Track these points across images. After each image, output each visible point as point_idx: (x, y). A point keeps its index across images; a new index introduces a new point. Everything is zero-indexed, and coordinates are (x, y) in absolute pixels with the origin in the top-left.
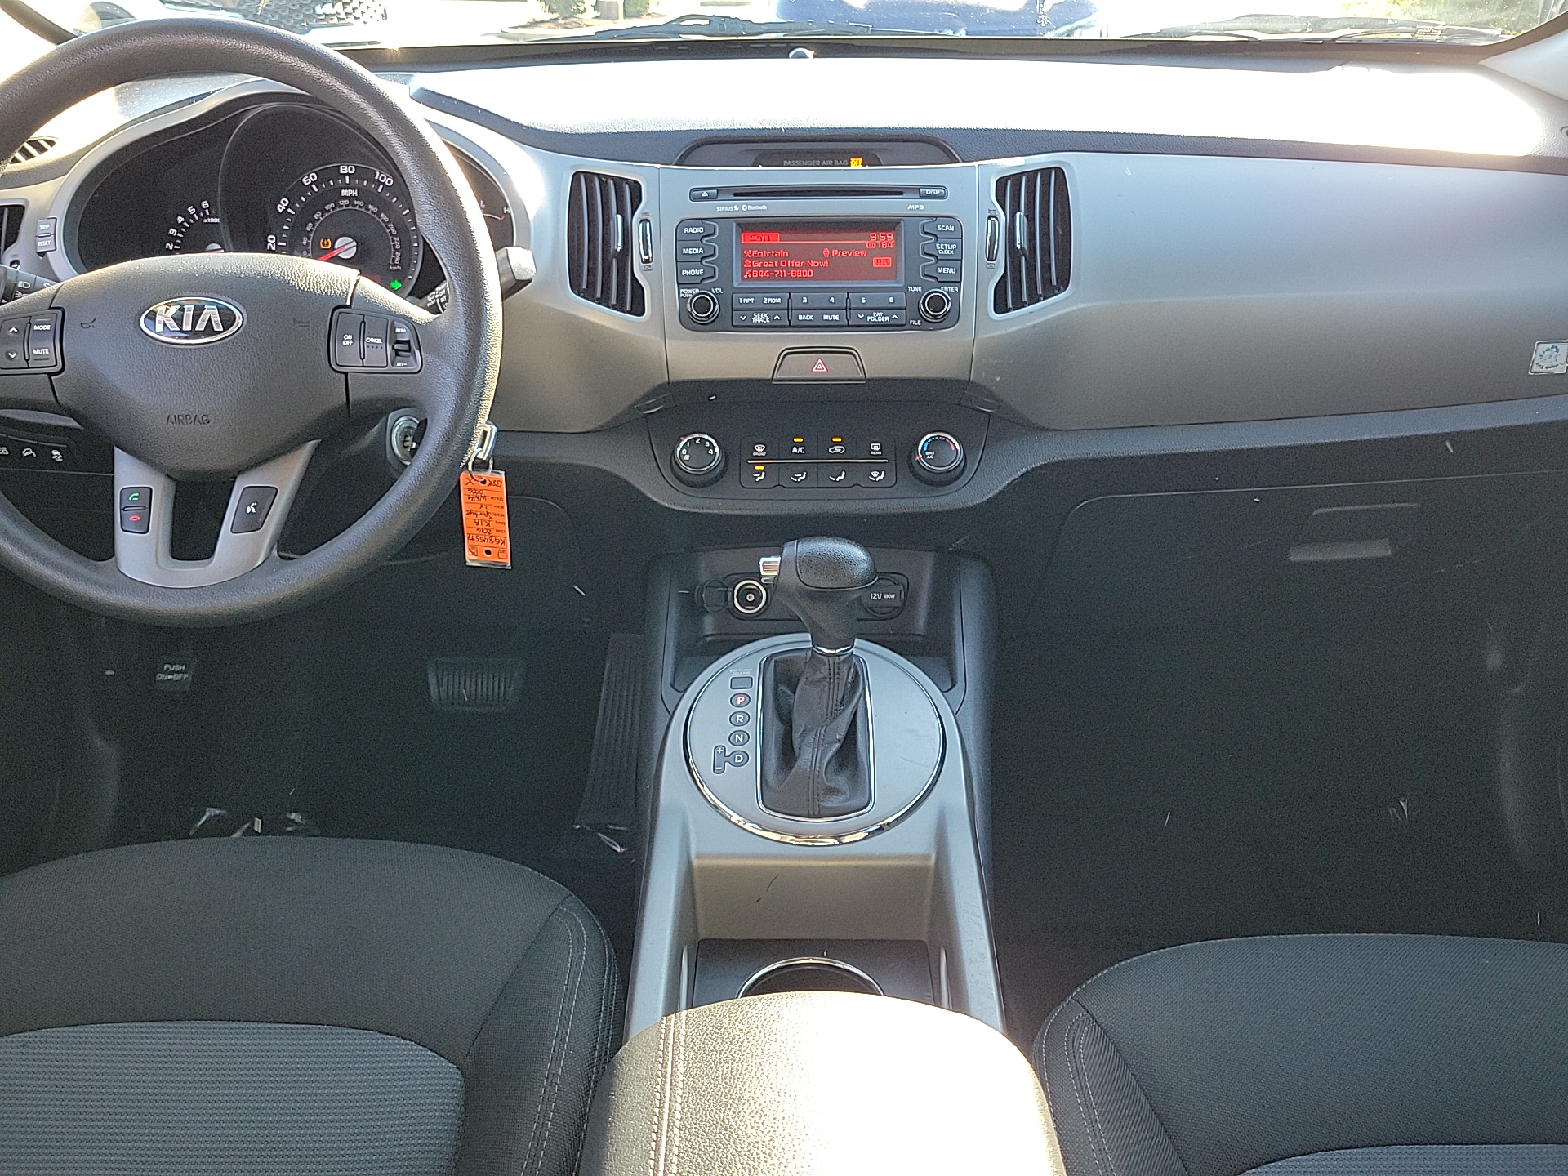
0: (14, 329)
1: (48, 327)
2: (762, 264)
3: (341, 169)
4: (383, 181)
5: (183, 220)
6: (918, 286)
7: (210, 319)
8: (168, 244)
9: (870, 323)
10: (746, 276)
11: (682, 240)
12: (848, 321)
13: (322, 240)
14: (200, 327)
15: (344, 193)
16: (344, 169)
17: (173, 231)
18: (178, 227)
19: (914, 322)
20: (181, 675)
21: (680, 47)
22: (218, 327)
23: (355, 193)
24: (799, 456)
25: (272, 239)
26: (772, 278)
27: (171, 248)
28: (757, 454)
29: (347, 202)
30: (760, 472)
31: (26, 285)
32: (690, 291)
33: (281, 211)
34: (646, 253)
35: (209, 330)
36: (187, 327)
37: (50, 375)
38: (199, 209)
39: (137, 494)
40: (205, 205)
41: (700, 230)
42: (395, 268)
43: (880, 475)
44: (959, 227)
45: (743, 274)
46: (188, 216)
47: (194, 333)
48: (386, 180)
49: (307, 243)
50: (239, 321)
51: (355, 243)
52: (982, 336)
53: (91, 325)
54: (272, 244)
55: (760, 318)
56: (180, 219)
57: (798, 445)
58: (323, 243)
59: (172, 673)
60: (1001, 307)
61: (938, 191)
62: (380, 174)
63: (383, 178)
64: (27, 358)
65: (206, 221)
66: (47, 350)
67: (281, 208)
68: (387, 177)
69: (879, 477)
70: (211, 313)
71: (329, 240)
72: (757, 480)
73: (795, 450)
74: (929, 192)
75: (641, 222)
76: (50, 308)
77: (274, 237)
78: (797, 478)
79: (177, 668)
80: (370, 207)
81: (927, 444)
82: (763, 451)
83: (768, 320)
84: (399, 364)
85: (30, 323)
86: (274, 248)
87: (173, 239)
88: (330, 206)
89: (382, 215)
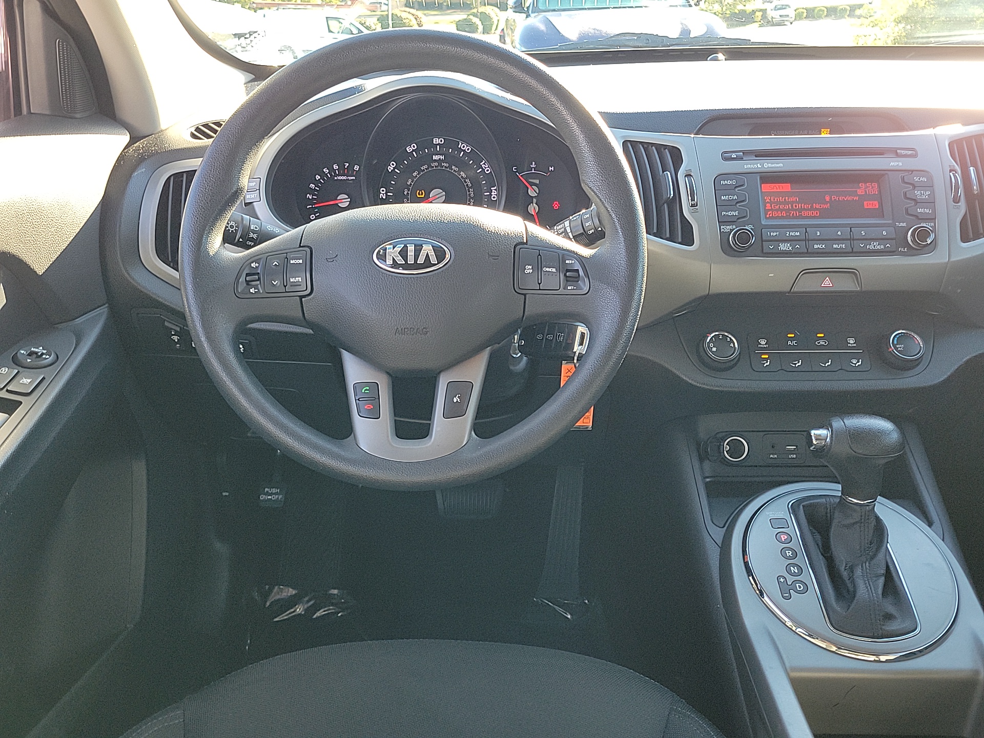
0: (276, 263)
1: (301, 261)
2: (779, 207)
3: (434, 141)
4: (464, 149)
5: (319, 177)
6: (903, 223)
7: (427, 254)
8: (308, 195)
9: (869, 250)
10: (768, 216)
11: (718, 189)
12: (852, 249)
13: (418, 191)
14: (421, 260)
15: (435, 157)
16: (436, 141)
17: (312, 186)
18: (316, 182)
19: (902, 250)
20: (277, 496)
21: (620, 55)
22: (434, 260)
23: (442, 157)
24: (793, 348)
25: (383, 191)
26: (788, 217)
27: (311, 198)
28: (761, 346)
29: (436, 164)
30: (766, 359)
31: (256, 228)
32: (728, 227)
33: (390, 171)
34: (693, 200)
35: (427, 263)
36: (411, 261)
37: (301, 297)
38: (331, 170)
39: (368, 388)
40: (335, 167)
41: (734, 182)
43: (858, 362)
44: (931, 179)
45: (766, 214)
46: (323, 175)
47: (416, 266)
48: (466, 148)
49: (408, 193)
50: (448, 256)
51: (444, 193)
52: (952, 259)
53: (334, 259)
54: (383, 194)
55: (784, 247)
56: (318, 177)
57: (791, 339)
58: (419, 193)
59: (271, 494)
60: (965, 239)
61: (910, 152)
62: (462, 144)
63: (464, 147)
64: (285, 285)
65: (336, 178)
66: (300, 279)
67: (390, 168)
68: (467, 146)
69: (858, 364)
70: (427, 249)
71: (423, 191)
72: (765, 366)
73: (789, 343)
74: (904, 152)
75: (685, 176)
76: (300, 246)
77: (385, 190)
78: (795, 364)
79: (274, 490)
80: (453, 167)
81: (896, 338)
82: (766, 344)
83: (790, 248)
84: (569, 288)
85: (286, 258)
86: (384, 198)
87: (312, 191)
88: (425, 167)
89: (462, 173)
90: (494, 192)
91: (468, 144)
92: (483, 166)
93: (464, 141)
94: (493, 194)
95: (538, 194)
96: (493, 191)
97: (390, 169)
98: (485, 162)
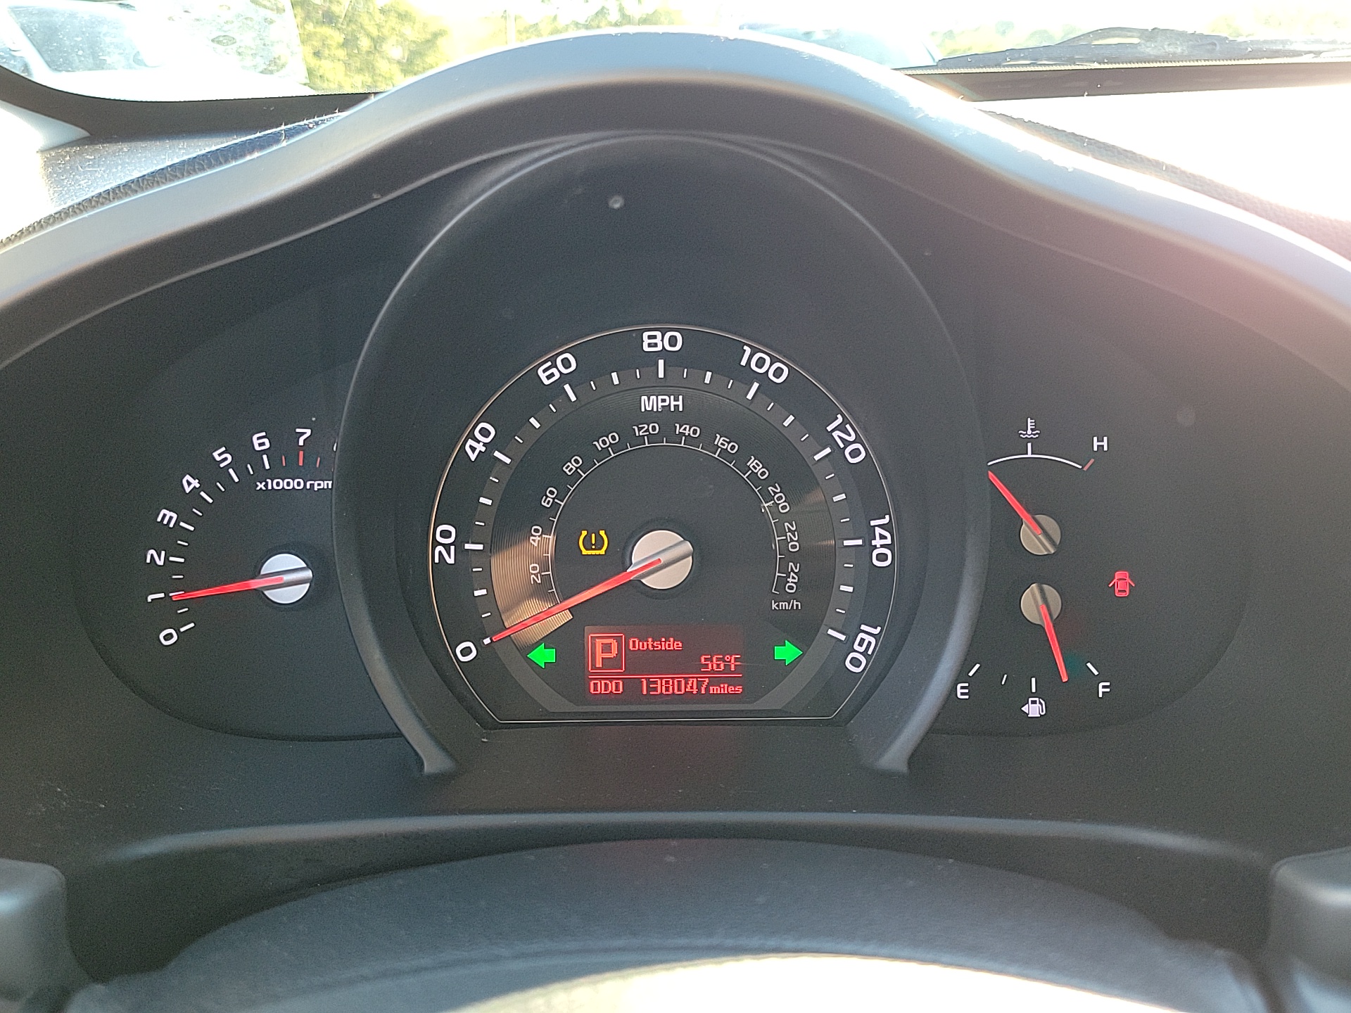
3: (646, 341)
4: (761, 371)
5: (195, 483)
8: (152, 553)
13: (584, 533)
15: (649, 403)
16: (655, 341)
17: (168, 516)
18: (184, 504)
23: (676, 403)
25: (446, 533)
27: (160, 562)
29: (654, 428)
33: (473, 457)
38: (244, 454)
40: (260, 442)
42: (784, 605)
46: (210, 474)
48: (769, 368)
49: (543, 541)
51: (688, 546)
56: (190, 483)
58: (587, 538)
62: (757, 350)
63: (760, 363)
65: (262, 486)
67: (475, 448)
68: (774, 360)
71: (603, 534)
77: (453, 529)
80: (719, 440)
86: (451, 561)
87: (166, 538)
88: (609, 440)
89: (752, 463)
90: (882, 537)
91: (779, 351)
92: (835, 434)
93: (763, 342)
94: (877, 542)
95: (1059, 548)
96: (878, 531)
97: (473, 449)
98: (845, 421)
